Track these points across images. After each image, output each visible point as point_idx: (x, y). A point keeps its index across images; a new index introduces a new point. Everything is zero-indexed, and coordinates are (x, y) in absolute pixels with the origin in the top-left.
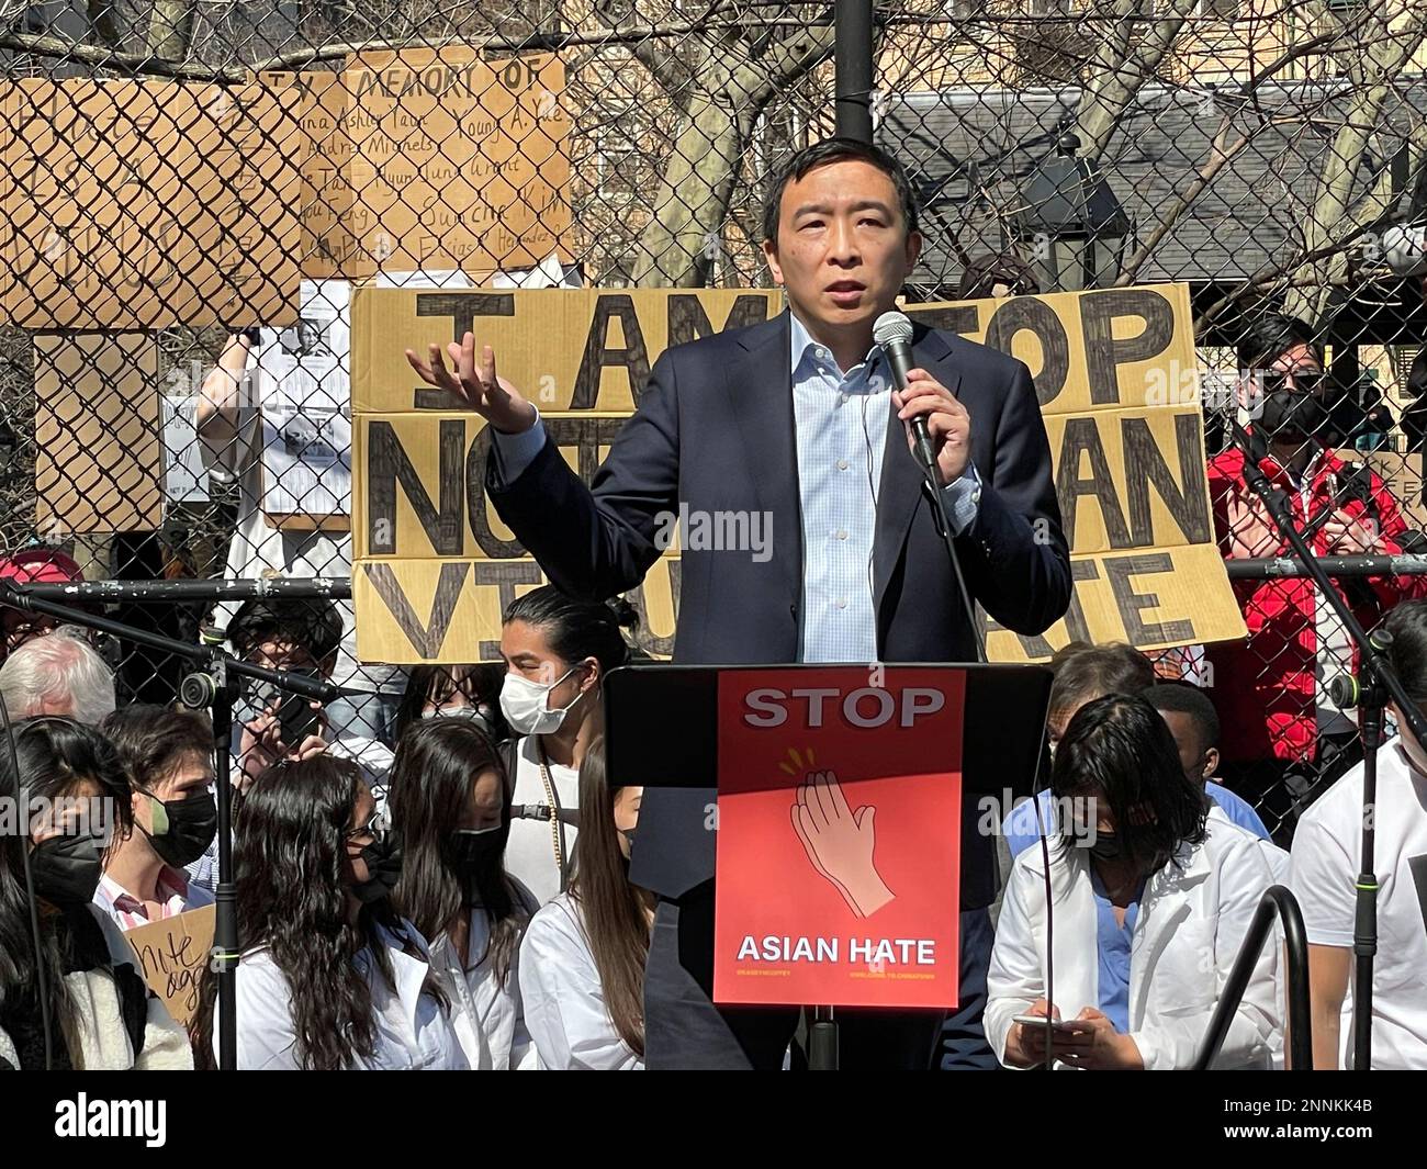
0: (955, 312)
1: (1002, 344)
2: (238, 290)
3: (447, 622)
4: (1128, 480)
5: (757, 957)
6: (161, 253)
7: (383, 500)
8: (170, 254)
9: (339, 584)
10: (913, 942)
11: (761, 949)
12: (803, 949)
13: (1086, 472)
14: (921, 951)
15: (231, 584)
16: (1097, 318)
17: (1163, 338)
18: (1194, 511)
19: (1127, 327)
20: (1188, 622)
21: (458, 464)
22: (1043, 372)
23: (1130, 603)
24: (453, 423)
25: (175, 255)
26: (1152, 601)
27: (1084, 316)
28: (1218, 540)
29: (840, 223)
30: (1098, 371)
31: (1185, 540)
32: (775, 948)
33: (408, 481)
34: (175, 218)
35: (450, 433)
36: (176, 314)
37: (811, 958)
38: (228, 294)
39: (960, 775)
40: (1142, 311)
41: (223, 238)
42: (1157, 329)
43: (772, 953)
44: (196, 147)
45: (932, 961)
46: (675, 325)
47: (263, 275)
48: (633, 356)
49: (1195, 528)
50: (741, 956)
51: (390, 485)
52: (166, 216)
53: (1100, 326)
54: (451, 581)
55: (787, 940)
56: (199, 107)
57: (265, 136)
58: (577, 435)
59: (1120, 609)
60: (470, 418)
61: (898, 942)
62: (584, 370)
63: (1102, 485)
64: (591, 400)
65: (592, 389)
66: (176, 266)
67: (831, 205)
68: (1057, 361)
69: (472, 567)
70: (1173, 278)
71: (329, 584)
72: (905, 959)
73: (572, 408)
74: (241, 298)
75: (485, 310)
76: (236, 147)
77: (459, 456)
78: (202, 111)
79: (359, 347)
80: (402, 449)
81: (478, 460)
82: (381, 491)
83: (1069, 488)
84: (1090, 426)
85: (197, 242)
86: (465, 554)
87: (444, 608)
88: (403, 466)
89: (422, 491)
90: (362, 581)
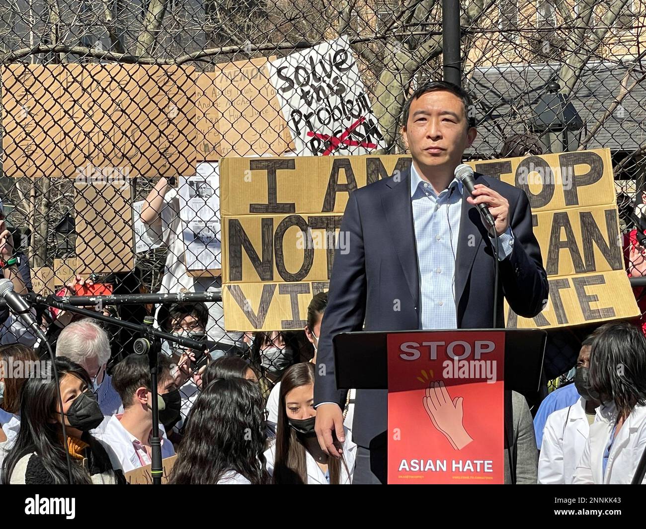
0: (501, 164)
2: (167, 159)
3: (266, 311)
4: (583, 241)
5: (408, 469)
6: (132, 143)
7: (236, 256)
8: (136, 143)
10: (482, 462)
11: (410, 465)
12: (430, 466)
13: (563, 238)
14: (486, 466)
16: (567, 165)
17: (599, 174)
18: (615, 255)
19: (582, 169)
20: (612, 308)
21: (270, 239)
22: (542, 191)
23: (584, 299)
24: (267, 219)
25: (138, 144)
26: (595, 298)
27: (561, 165)
28: (626, 268)
29: (433, 119)
31: (611, 269)
32: (416, 465)
33: (247, 246)
34: (138, 127)
35: (266, 224)
36: (139, 171)
37: (434, 470)
38: (163, 161)
39: (503, 382)
40: (588, 162)
41: (160, 136)
42: (595, 170)
43: (415, 467)
44: (147, 94)
45: (491, 471)
46: (370, 172)
47: (179, 152)
48: (351, 187)
49: (615, 263)
50: (400, 469)
51: (239, 249)
54: (268, 293)
55: (422, 461)
56: (148, 75)
57: (179, 88)
58: (325, 224)
59: (580, 302)
60: (275, 217)
61: (475, 462)
62: (328, 194)
63: (571, 243)
64: (332, 207)
65: (332, 202)
66: (139, 149)
67: (430, 111)
68: (549, 186)
69: (277, 286)
70: (603, 146)
72: (478, 470)
73: (323, 211)
74: (169, 163)
75: (282, 167)
76: (166, 93)
77: (271, 235)
78: (150, 77)
79: (224, 185)
80: (244, 231)
81: (280, 236)
82: (235, 252)
83: (556, 245)
84: (565, 216)
85: (148, 138)
86: (274, 280)
87: (265, 305)
88: (244, 240)
89: (254, 251)
90: (227, 294)
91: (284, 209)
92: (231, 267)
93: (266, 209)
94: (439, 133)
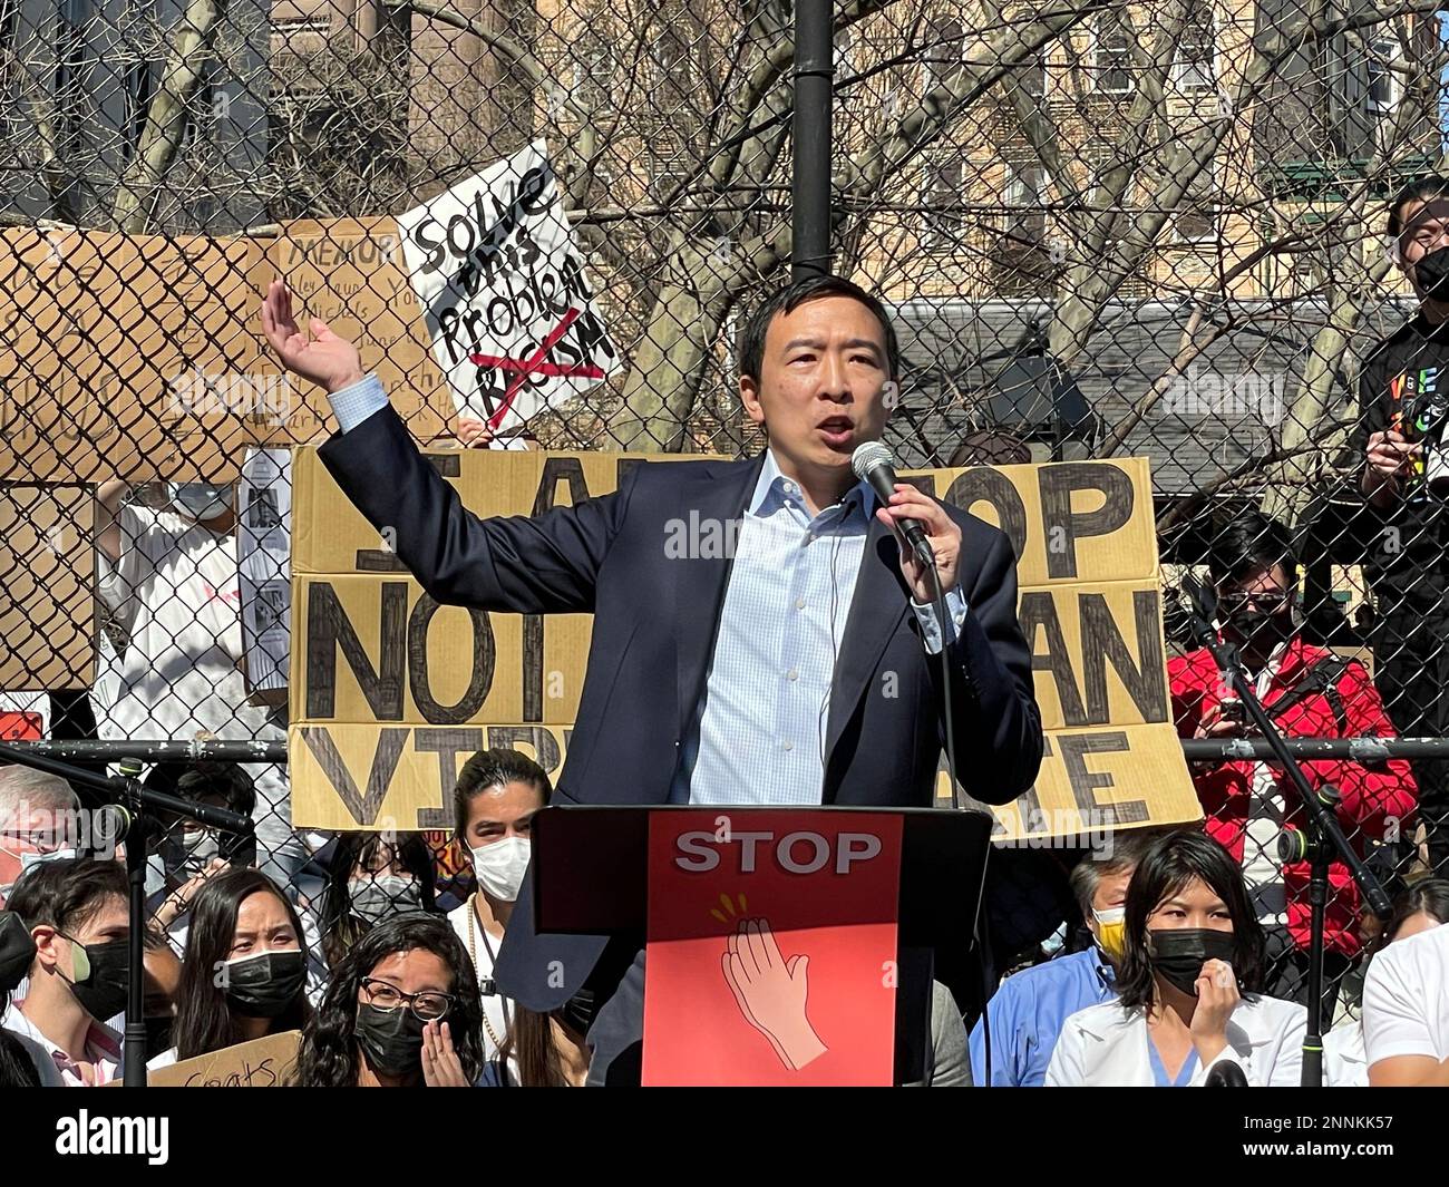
2: (178, 445)
3: (386, 788)
4: (1085, 657)
6: (100, 406)
7: (322, 663)
8: (111, 407)
9: (275, 747)
13: (1042, 648)
15: (164, 745)
16: (1056, 491)
17: (1123, 512)
18: (1151, 690)
19: (1088, 501)
20: (1143, 803)
21: (400, 627)
23: (1084, 781)
24: (395, 585)
25: (115, 408)
26: (1106, 780)
27: (1043, 488)
28: (1175, 720)
29: (830, 358)
31: (1142, 719)
33: (349, 643)
34: (116, 371)
35: (392, 595)
36: (115, 468)
38: (168, 449)
40: (1101, 485)
41: (165, 393)
42: (1116, 503)
44: (139, 299)
47: (205, 431)
49: (1152, 707)
51: (330, 647)
52: (106, 369)
53: (1058, 500)
54: (390, 747)
56: (143, 259)
57: (210, 289)
59: (1074, 787)
63: (1058, 660)
66: (116, 419)
67: (825, 340)
68: (1015, 533)
69: (412, 734)
70: (1132, 453)
71: (265, 747)
74: (182, 454)
76: (181, 300)
77: (401, 619)
78: (147, 262)
79: (301, 506)
80: (342, 611)
81: (420, 624)
82: (320, 654)
84: (1047, 600)
85: (137, 396)
86: (405, 720)
87: (382, 773)
88: (343, 628)
89: (363, 654)
90: (299, 745)
92: (310, 690)
93: (393, 563)
94: (847, 388)
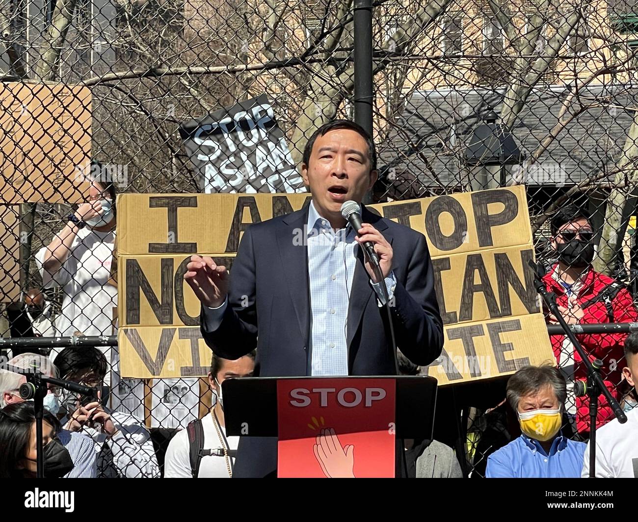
0: (410, 206)
1: (434, 220)
2: (62, 195)
3: (165, 357)
4: (499, 284)
7: (133, 297)
8: (29, 178)
9: (111, 338)
13: (477, 281)
15: (59, 339)
16: (480, 204)
17: (513, 213)
18: (531, 298)
19: (495, 208)
20: (527, 358)
21: (170, 280)
22: (456, 232)
23: (499, 347)
24: (167, 259)
25: (31, 178)
26: (510, 347)
27: (473, 204)
28: (544, 312)
29: (339, 157)
30: (482, 230)
31: (527, 312)
33: (146, 288)
35: (166, 265)
38: (57, 197)
40: (502, 200)
41: (55, 170)
42: (510, 209)
46: (276, 211)
49: (532, 306)
51: (137, 290)
53: (482, 208)
54: (167, 338)
59: (495, 351)
60: (176, 258)
62: (231, 233)
63: (486, 286)
65: (236, 243)
67: (337, 148)
68: (461, 226)
69: (177, 330)
71: (107, 339)
73: (226, 252)
75: (183, 204)
77: (171, 276)
79: (121, 223)
80: (142, 272)
81: (180, 278)
82: (132, 293)
83: (469, 289)
84: (479, 257)
86: (174, 324)
87: (163, 350)
88: (143, 281)
89: (153, 293)
90: (123, 337)
91: (185, 249)
92: (128, 310)
93: (167, 249)
94: (344, 172)
